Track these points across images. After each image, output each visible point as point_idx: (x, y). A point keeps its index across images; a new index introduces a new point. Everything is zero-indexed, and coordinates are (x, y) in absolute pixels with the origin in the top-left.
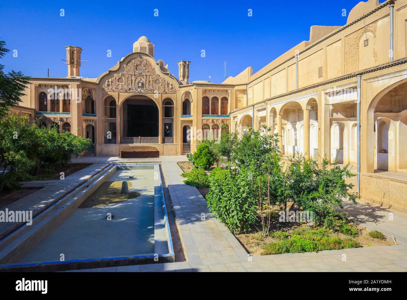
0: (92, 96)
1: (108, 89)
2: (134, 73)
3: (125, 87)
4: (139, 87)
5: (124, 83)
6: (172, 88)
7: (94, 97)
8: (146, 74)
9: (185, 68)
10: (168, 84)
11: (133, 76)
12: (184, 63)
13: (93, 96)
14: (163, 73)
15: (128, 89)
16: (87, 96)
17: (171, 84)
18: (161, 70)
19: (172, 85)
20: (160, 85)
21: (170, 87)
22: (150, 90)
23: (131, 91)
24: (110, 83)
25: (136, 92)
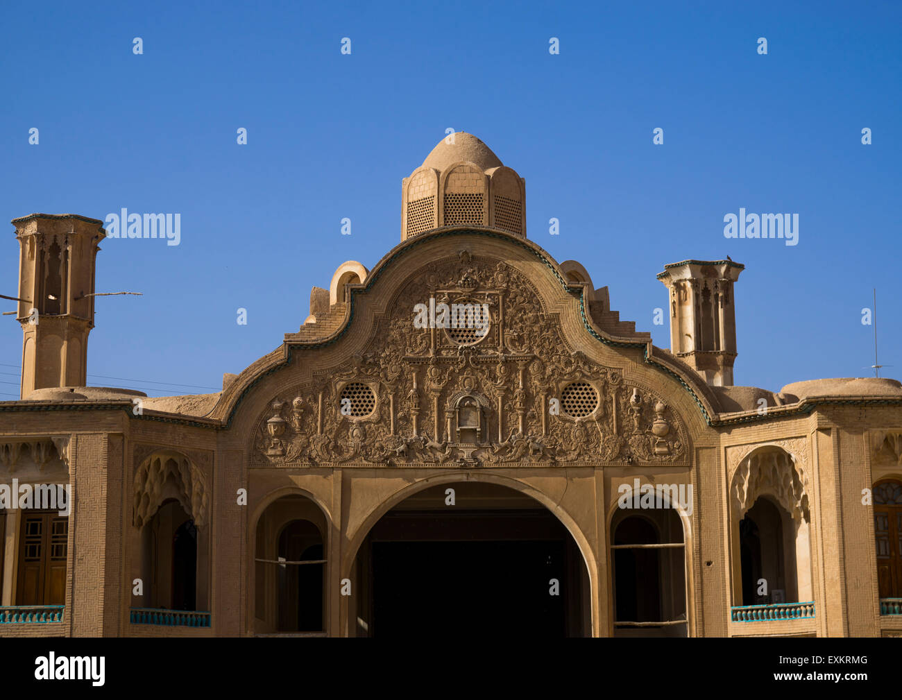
0: (187, 498)
1: (284, 454)
2: (437, 352)
3: (386, 438)
4: (465, 435)
5: (373, 415)
6: (670, 433)
7: (200, 504)
8: (505, 351)
9: (707, 305)
10: (645, 411)
11: (431, 371)
12: (701, 277)
13: (194, 499)
14: (612, 344)
15: (402, 447)
16: (159, 502)
17: (658, 406)
18: (594, 328)
19: (666, 412)
20: (594, 414)
21: (658, 425)
22: (536, 451)
23: (419, 461)
24: (296, 423)
25: (450, 464)
